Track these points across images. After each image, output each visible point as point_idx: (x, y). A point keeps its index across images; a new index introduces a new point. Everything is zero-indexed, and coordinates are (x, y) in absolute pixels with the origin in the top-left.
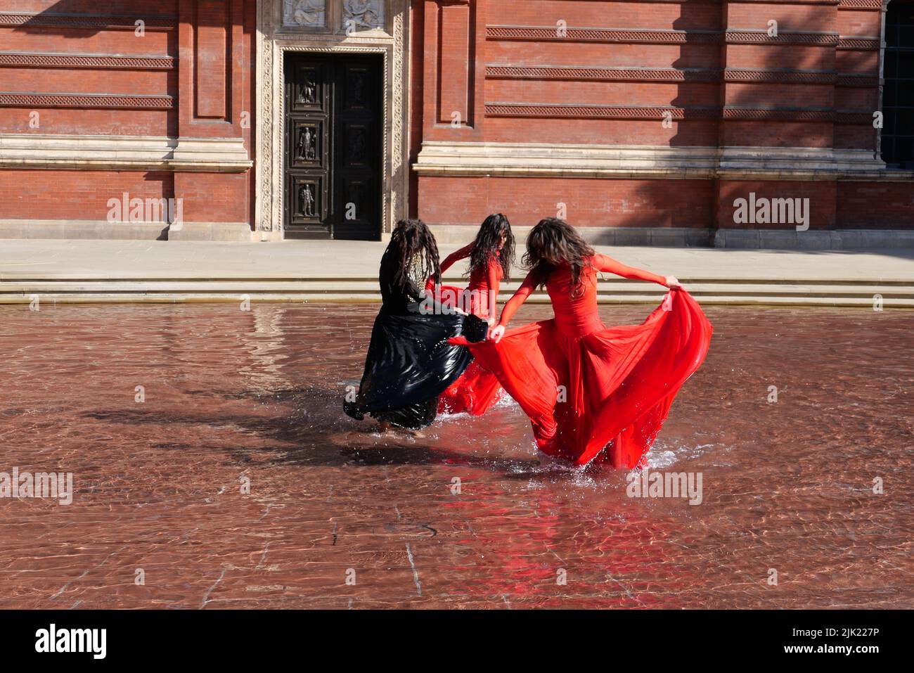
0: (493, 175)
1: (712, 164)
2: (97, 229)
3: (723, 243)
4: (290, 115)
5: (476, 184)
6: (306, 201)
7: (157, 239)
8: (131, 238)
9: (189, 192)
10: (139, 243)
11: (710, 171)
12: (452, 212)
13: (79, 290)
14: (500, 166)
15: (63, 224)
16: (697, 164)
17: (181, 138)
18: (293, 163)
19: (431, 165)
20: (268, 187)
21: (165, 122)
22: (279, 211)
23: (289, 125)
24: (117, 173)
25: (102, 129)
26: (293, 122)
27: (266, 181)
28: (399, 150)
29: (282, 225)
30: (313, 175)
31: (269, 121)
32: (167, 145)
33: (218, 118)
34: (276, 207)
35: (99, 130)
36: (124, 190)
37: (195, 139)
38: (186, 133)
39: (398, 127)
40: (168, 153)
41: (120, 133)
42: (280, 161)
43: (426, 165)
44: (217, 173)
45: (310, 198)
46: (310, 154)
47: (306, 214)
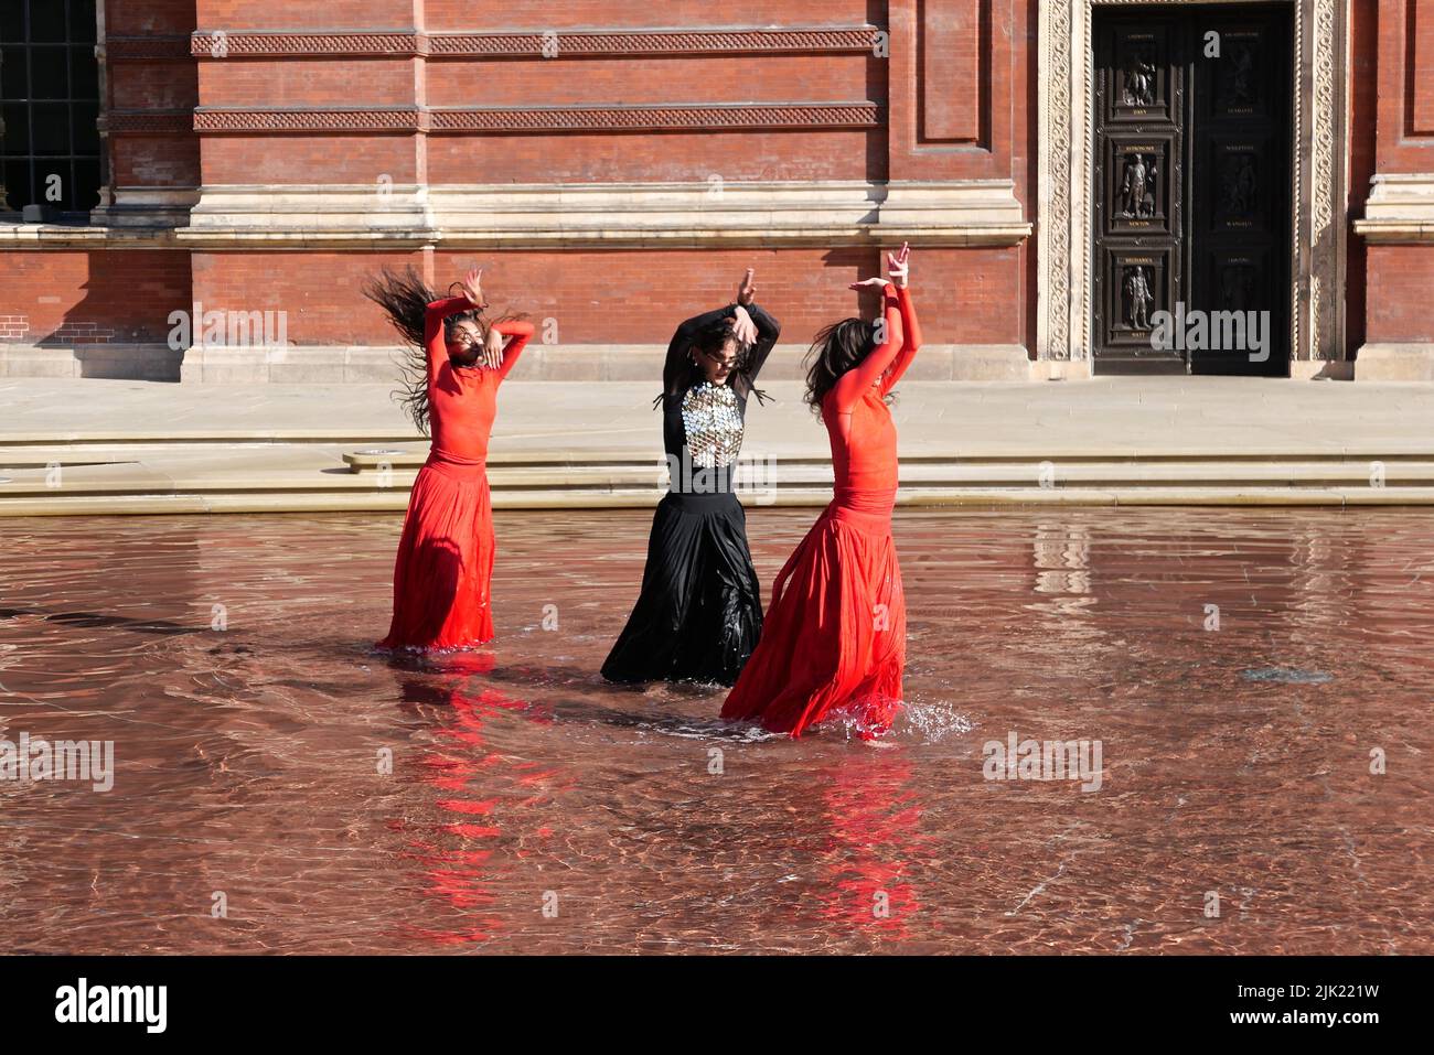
4: (1104, 131)
6: (1137, 300)
17: (892, 183)
18: (1110, 224)
19: (1394, 222)
20: (1062, 275)
21: (862, 153)
22: (1084, 319)
23: (1101, 150)
24: (773, 253)
25: (744, 170)
26: (1110, 143)
27: (1058, 262)
28: (1325, 194)
29: (1088, 349)
30: (1150, 248)
31: (1065, 145)
32: (866, 197)
33: (964, 141)
34: (1077, 313)
35: (738, 171)
36: (784, 286)
37: (919, 184)
38: (903, 172)
39: (1325, 146)
40: (868, 212)
41: (777, 177)
42: (1085, 222)
43: (1383, 222)
44: (963, 248)
45: (1145, 293)
46: (1144, 207)
47: (1137, 325)
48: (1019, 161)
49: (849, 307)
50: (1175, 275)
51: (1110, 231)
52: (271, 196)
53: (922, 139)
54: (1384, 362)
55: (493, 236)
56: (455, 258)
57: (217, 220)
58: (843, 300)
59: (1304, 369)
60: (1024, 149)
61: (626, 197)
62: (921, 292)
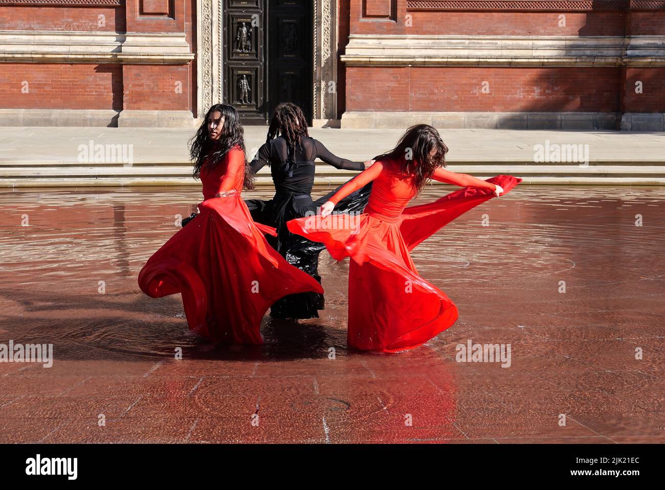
0: (415, 65)
1: (619, 53)
2: (53, 117)
3: (629, 126)
4: (227, 11)
5: (399, 74)
6: (243, 90)
7: (108, 126)
8: (84, 126)
9: (137, 83)
10: (92, 130)
11: (617, 59)
12: (377, 99)
13: (36, 175)
14: (421, 57)
15: (22, 113)
16: (605, 52)
17: (128, 33)
18: (231, 55)
19: (358, 56)
20: (208, 79)
21: (113, 19)
22: (219, 99)
23: (226, 20)
24: (71, 66)
25: (56, 25)
26: (231, 17)
27: (206, 72)
28: (328, 43)
30: (249, 67)
31: (209, 18)
32: (115, 40)
33: (162, 14)
34: (216, 96)
35: (53, 26)
36: (76, 81)
37: (141, 34)
38: (133, 29)
39: (328, 21)
40: (116, 47)
41: (72, 29)
42: (219, 54)
43: (353, 56)
44: (162, 65)
45: (247, 87)
46: (246, 47)
47: (243, 102)
48: (188, 24)
49: (108, 92)
50: (261, 79)
51: (231, 58)
54: (353, 120)
58: (105, 88)
59: (319, 123)
60: (190, 18)
62: (142, 85)
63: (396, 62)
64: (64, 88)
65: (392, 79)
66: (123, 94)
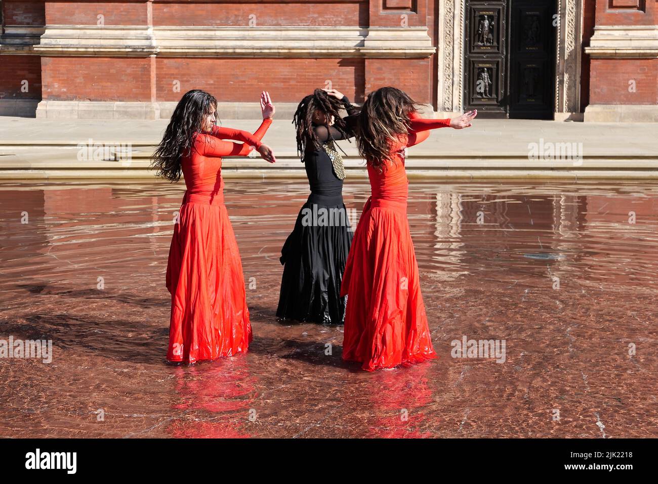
4: (470, 4)
6: (484, 84)
9: (379, 76)
12: (623, 92)
13: (285, 166)
17: (371, 27)
18: (472, 49)
19: (603, 48)
20: (449, 72)
21: (357, 13)
22: (460, 92)
23: (468, 14)
24: (315, 60)
25: (302, 21)
26: (473, 10)
27: (447, 66)
28: (572, 35)
29: (461, 106)
30: (490, 60)
31: (451, 11)
32: (359, 34)
33: (405, 8)
34: (456, 89)
35: (299, 21)
36: (321, 76)
37: (384, 28)
38: (376, 23)
39: (572, 13)
40: (359, 41)
41: (317, 24)
42: (461, 47)
43: (598, 48)
44: (403, 59)
45: (488, 81)
46: (488, 40)
47: (484, 96)
48: (430, 18)
49: (350, 86)
50: (502, 72)
51: (472, 51)
52: (78, 31)
53: (385, 7)
54: (597, 113)
55: (184, 51)
56: (166, 61)
57: (53, 42)
58: (347, 82)
59: (561, 116)
60: (433, 12)
61: (246, 33)
62: (384, 79)
63: (644, 54)
64: (308, 82)
65: (639, 71)
66: (365, 88)
